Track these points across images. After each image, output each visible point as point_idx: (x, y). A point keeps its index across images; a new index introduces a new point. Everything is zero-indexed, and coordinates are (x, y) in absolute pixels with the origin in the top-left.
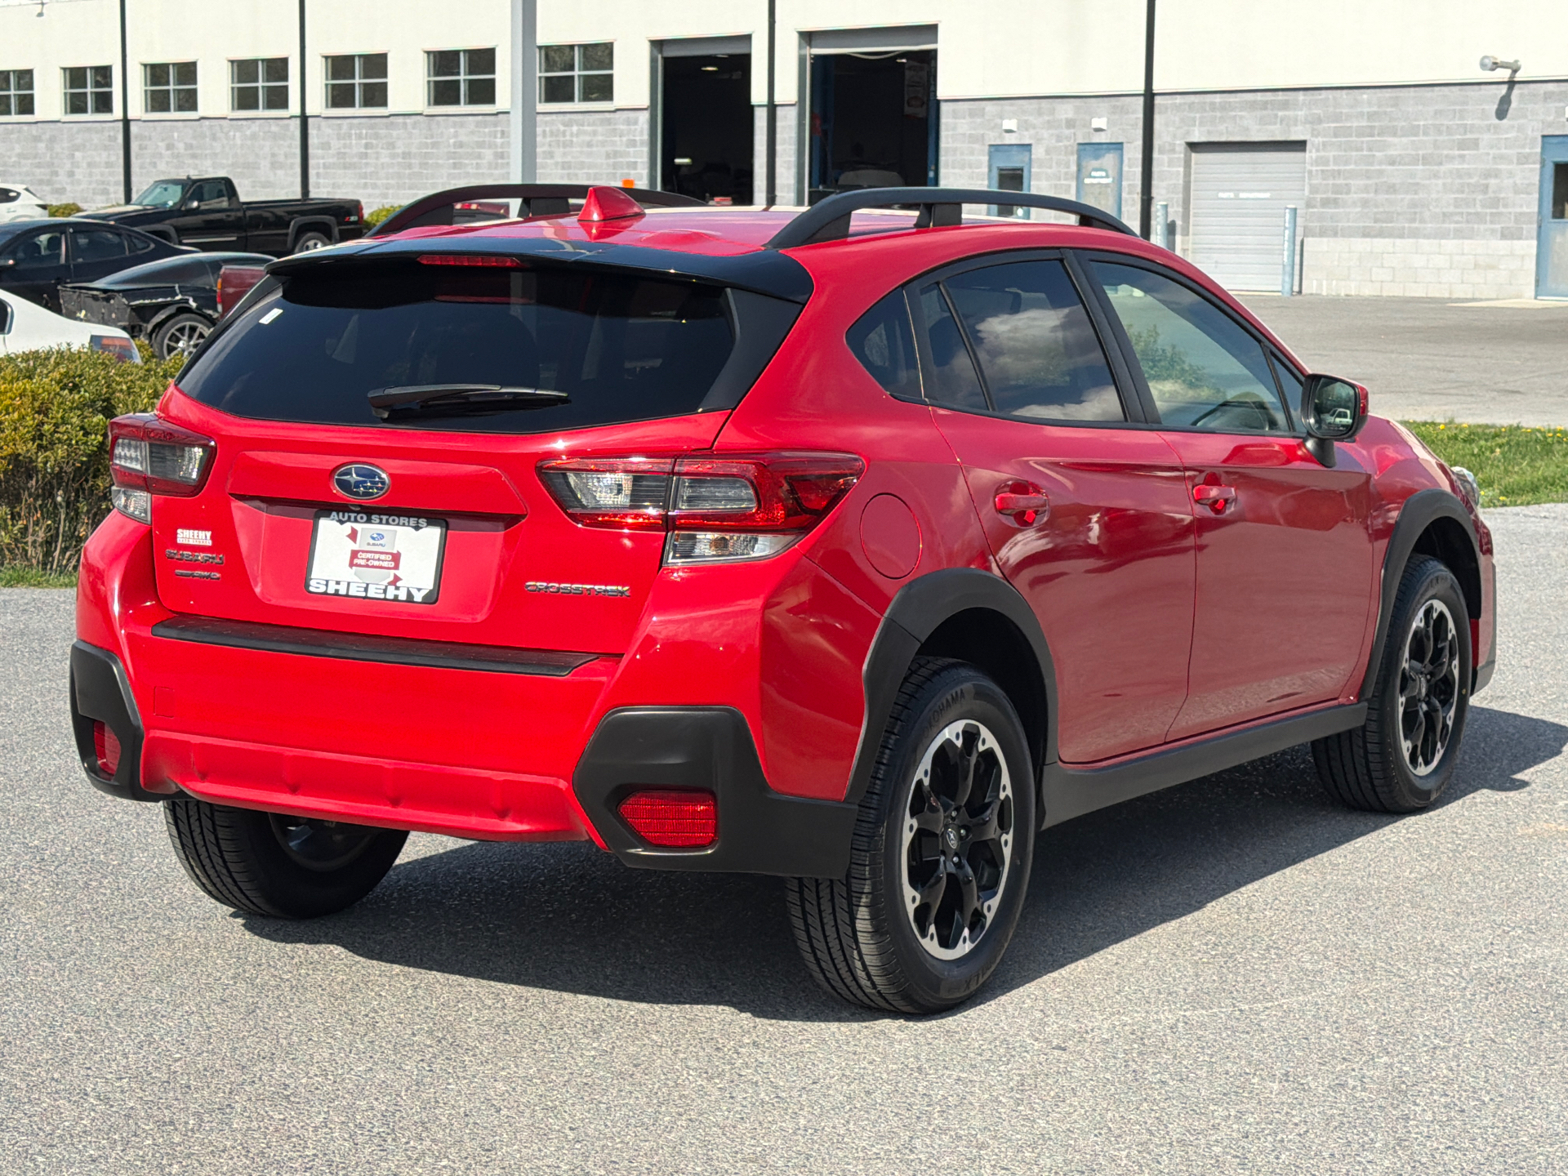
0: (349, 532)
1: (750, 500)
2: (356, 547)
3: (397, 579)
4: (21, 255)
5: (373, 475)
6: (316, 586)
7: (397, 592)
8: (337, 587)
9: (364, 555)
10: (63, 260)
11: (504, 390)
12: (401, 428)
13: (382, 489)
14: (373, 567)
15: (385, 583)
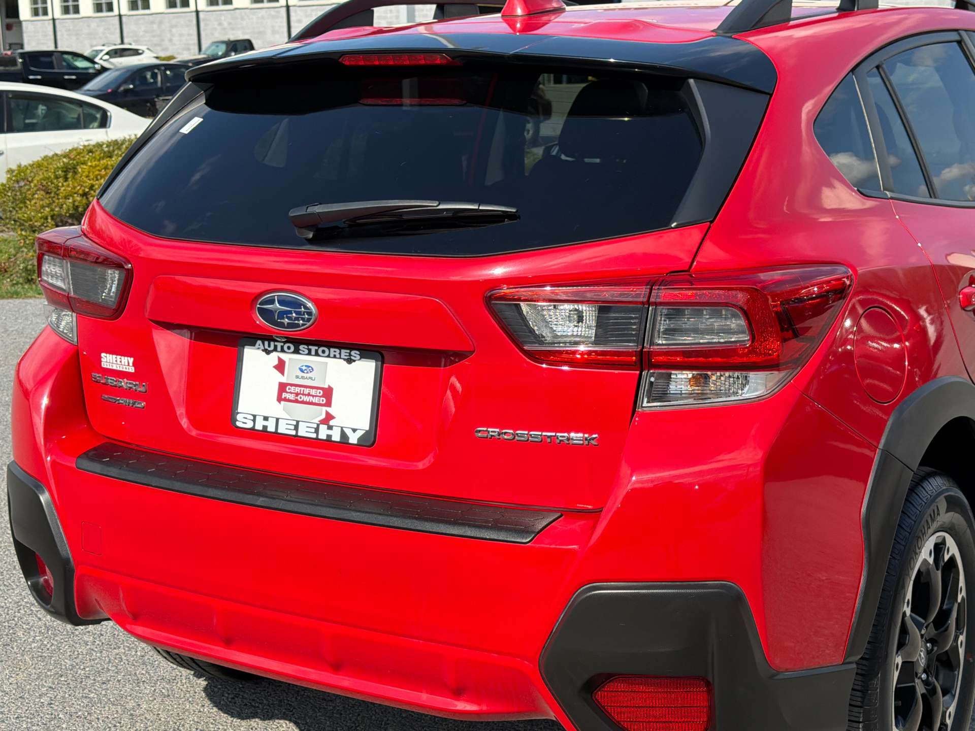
0: (276, 362)
1: (743, 332)
2: (284, 380)
3: (329, 417)
4: (137, 83)
5: (297, 304)
6: (243, 421)
7: (330, 432)
8: (265, 423)
9: (293, 389)
10: (159, 84)
11: (441, 207)
12: (329, 251)
13: (309, 320)
14: (303, 402)
15: (317, 421)
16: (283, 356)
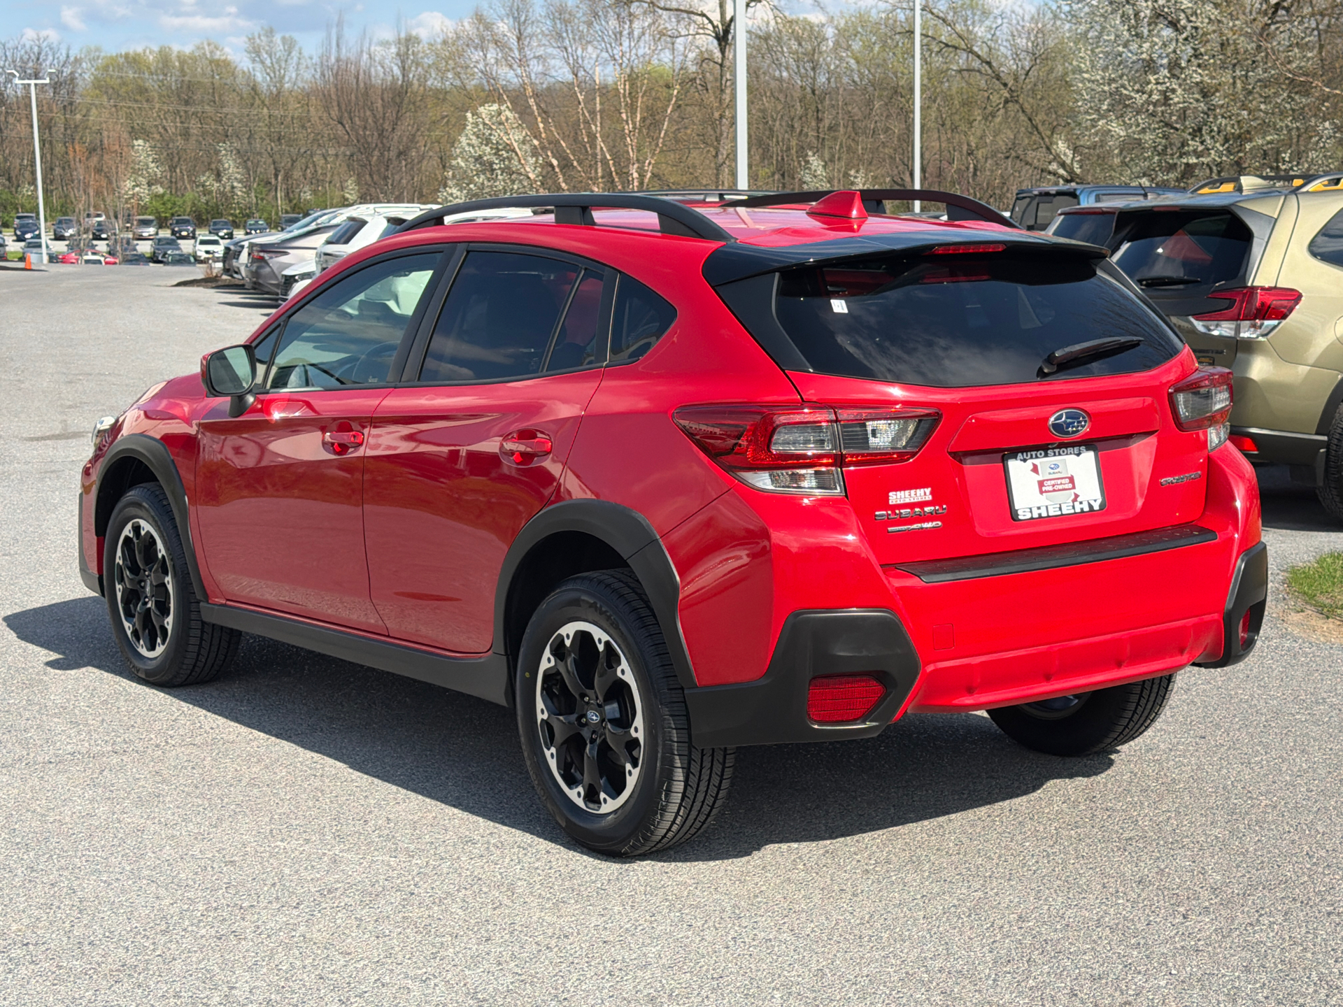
0: (1032, 466)
2: (1040, 478)
3: (1077, 496)
6: (1023, 515)
7: (1081, 506)
8: (1039, 511)
9: (1049, 483)
13: (1085, 426)
14: (1058, 490)
15: (1071, 500)
16: (1036, 461)
